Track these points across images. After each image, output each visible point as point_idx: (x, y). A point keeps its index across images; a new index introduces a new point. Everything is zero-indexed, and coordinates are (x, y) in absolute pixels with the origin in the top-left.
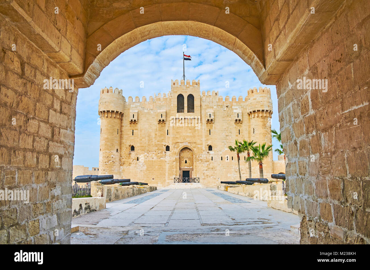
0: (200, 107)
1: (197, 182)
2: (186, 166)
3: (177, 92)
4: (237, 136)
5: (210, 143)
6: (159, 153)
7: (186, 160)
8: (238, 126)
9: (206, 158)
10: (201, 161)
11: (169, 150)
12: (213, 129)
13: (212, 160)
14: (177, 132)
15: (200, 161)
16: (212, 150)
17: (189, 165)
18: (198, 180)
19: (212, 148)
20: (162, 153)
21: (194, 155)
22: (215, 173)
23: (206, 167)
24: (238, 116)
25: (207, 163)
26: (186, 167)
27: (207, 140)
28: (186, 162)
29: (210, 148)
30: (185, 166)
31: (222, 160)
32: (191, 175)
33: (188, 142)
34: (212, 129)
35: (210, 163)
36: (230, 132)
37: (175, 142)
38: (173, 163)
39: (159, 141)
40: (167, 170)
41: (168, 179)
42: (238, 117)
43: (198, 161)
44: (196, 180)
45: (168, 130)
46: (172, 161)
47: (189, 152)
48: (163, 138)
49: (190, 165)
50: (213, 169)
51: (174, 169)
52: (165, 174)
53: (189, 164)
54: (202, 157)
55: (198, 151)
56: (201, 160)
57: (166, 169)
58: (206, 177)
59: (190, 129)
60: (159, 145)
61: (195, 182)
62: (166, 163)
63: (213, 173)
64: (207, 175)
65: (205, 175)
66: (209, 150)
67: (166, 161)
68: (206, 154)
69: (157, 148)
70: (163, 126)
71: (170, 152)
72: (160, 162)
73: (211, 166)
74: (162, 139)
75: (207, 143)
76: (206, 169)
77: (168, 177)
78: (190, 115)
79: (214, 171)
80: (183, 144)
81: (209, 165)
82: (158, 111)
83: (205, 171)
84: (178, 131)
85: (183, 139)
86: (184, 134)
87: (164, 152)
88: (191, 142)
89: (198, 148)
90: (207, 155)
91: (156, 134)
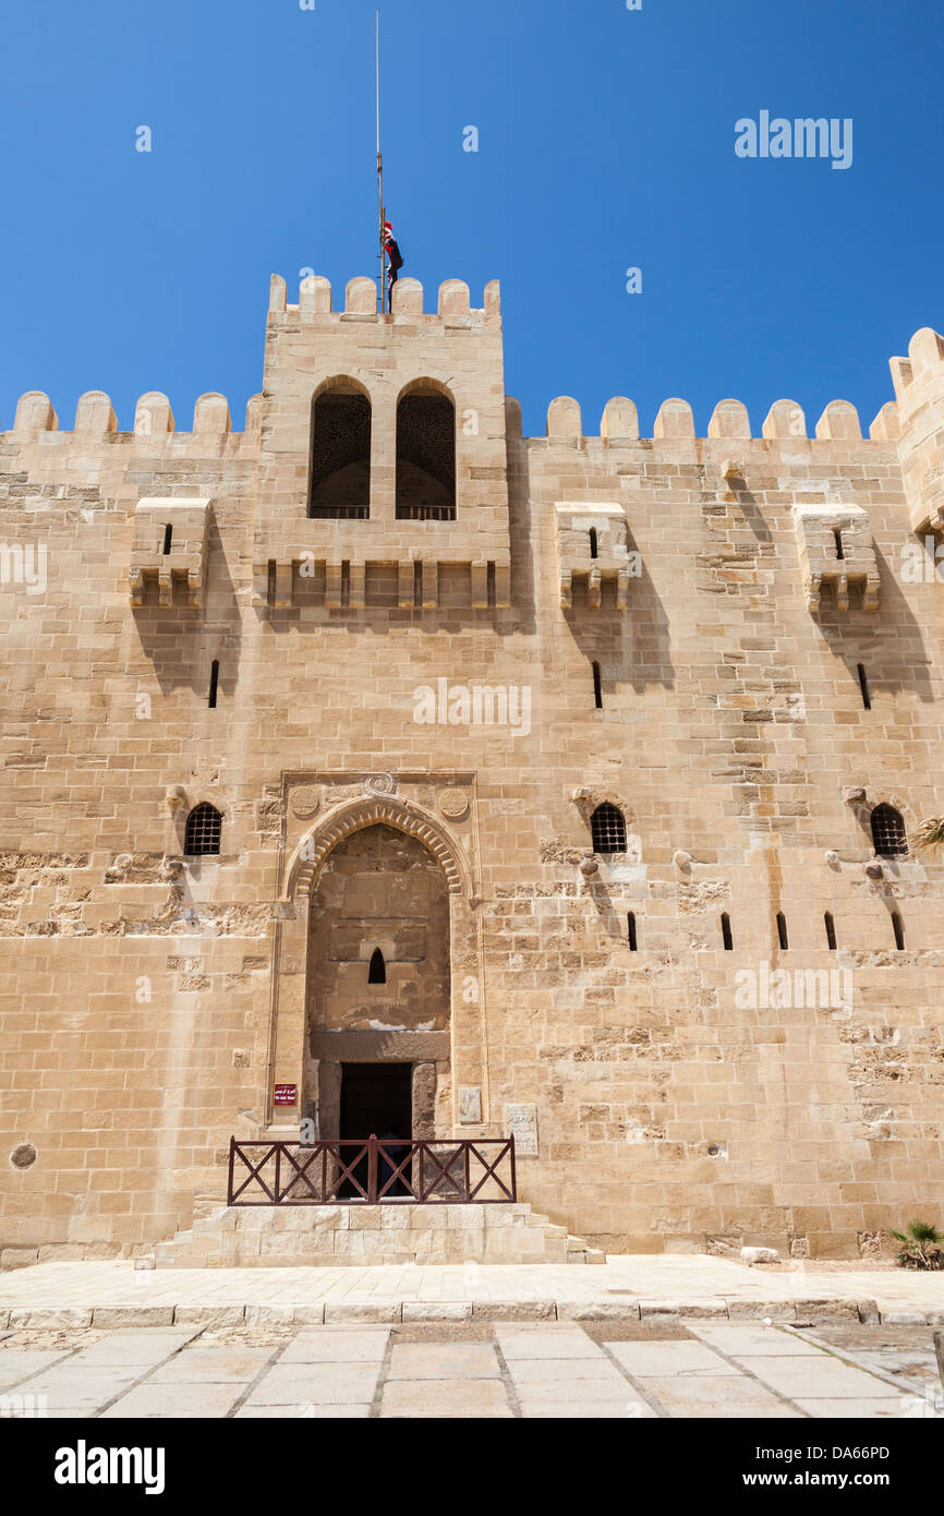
0: (509, 479)
1: (490, 1190)
2: (376, 1012)
3: (311, 361)
4: (845, 717)
5: (599, 779)
6: (111, 878)
7: (378, 955)
8: (846, 634)
9: (572, 926)
10: (528, 958)
11: (216, 850)
12: (628, 659)
13: (633, 947)
14: (299, 685)
15: (517, 960)
16: (623, 848)
17: (405, 1002)
18: (503, 1170)
19: (629, 828)
20: (149, 877)
21: (453, 898)
22: (674, 1080)
23: (581, 1018)
24: (839, 548)
25: (589, 978)
26: (375, 1024)
27: (579, 752)
28: (377, 971)
29: (607, 827)
30: (362, 1013)
31: (728, 945)
32: (429, 1116)
33: (401, 769)
34: (617, 655)
35: (617, 979)
36: (778, 687)
37: (272, 767)
38: (243, 978)
39: (124, 762)
40: (180, 1050)
41: (184, 1159)
42: (840, 556)
43: (492, 959)
44: (477, 1172)
45: (215, 665)
46: (241, 955)
47: (404, 866)
48: (171, 731)
49: (413, 1002)
50: (640, 1038)
51: (248, 1040)
52: (155, 1099)
53: (410, 988)
54: (539, 910)
55: (497, 858)
56: (522, 943)
57: (165, 1039)
58: (581, 1136)
59: (414, 658)
60: (122, 797)
61: (470, 1199)
62: (175, 975)
63: (650, 1084)
64: (594, 1113)
65: (574, 1104)
66: (597, 849)
67: (176, 953)
68: (571, 890)
69: (98, 827)
70: (178, 630)
71: (229, 868)
72: (115, 961)
73: (624, 1013)
74: (157, 747)
75: (578, 779)
76: (577, 1036)
77: (184, 1138)
78: (425, 541)
79: (664, 1064)
80: (345, 789)
81: (608, 994)
82: (145, 503)
83: (565, 1067)
84: (308, 671)
85: (354, 746)
86: (367, 700)
87: (163, 868)
88: (422, 769)
89: (492, 824)
90: (578, 898)
91: (104, 701)
